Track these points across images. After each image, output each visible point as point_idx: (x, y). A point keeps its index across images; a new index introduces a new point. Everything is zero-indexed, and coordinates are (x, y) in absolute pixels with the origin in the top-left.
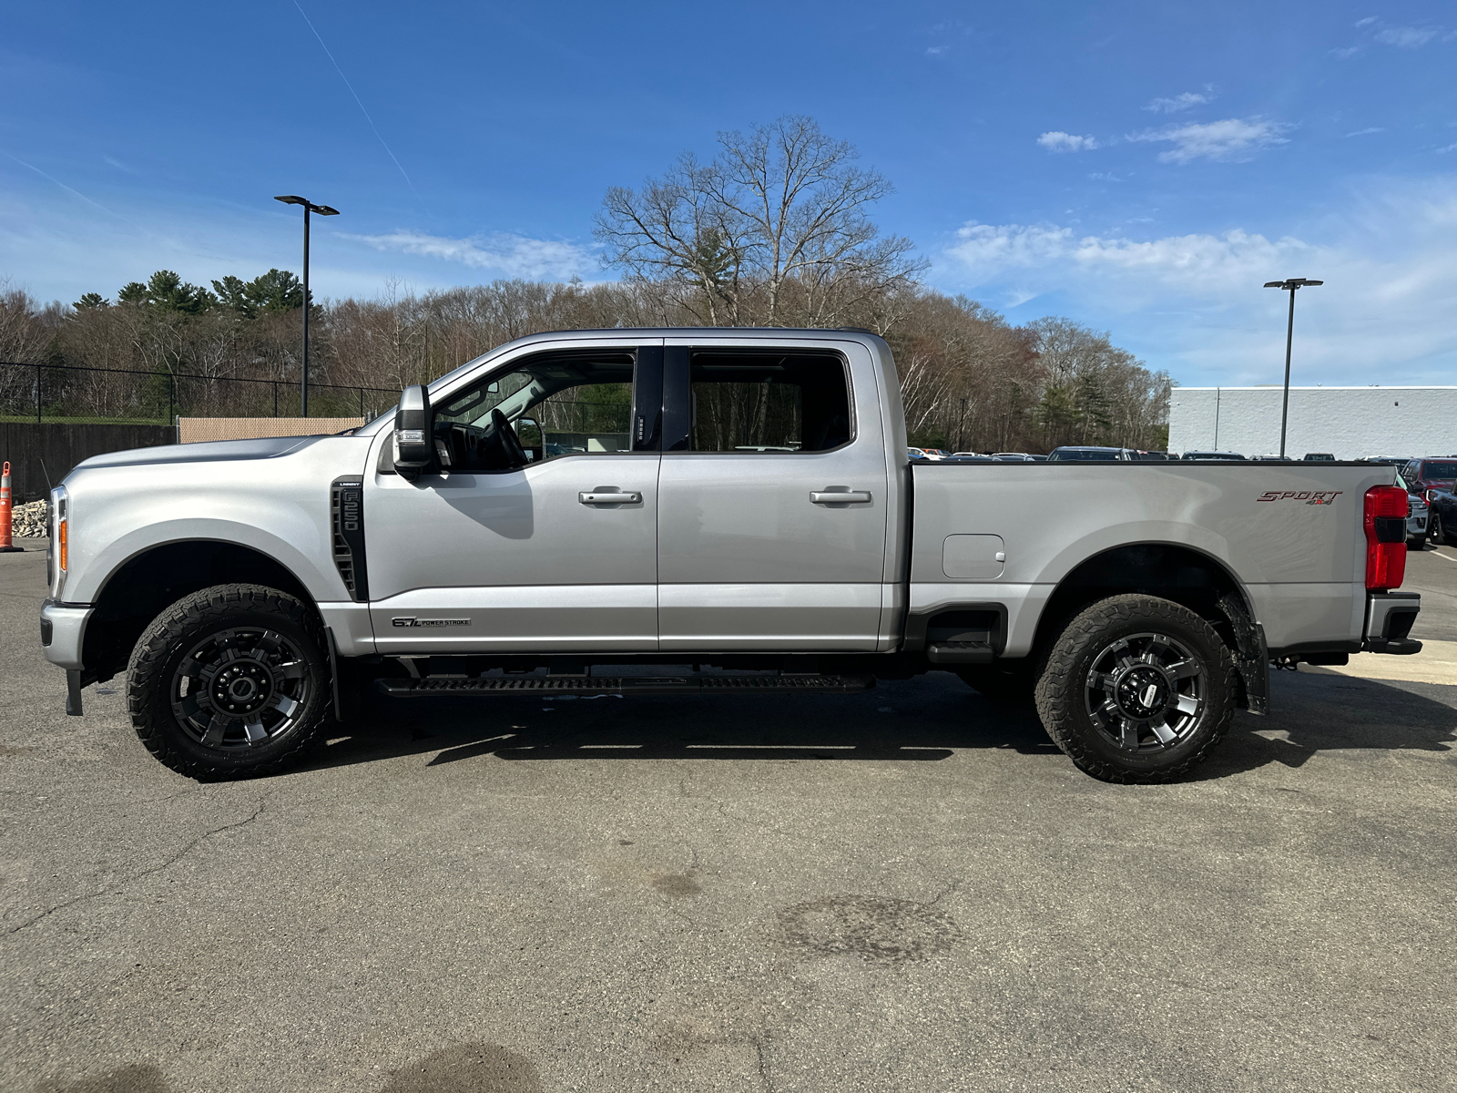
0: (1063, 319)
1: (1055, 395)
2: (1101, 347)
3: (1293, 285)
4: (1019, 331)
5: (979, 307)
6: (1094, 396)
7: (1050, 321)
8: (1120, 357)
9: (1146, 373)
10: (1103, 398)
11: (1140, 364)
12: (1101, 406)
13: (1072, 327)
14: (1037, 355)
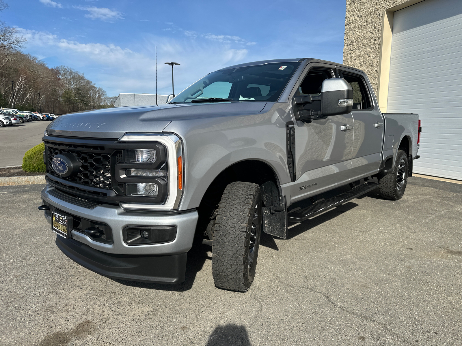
0: (67, 67)
1: (68, 93)
2: (82, 78)
3: (172, 64)
4: (52, 70)
5: (36, 59)
6: (81, 94)
7: (62, 67)
8: (88, 82)
9: (96, 88)
10: (84, 95)
11: (94, 85)
12: (83, 98)
13: (71, 70)
14: (60, 79)
